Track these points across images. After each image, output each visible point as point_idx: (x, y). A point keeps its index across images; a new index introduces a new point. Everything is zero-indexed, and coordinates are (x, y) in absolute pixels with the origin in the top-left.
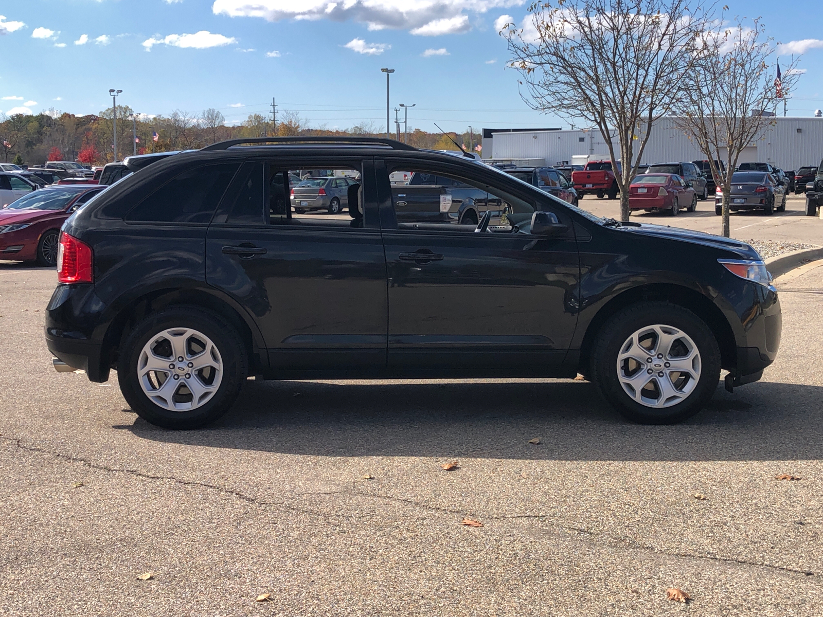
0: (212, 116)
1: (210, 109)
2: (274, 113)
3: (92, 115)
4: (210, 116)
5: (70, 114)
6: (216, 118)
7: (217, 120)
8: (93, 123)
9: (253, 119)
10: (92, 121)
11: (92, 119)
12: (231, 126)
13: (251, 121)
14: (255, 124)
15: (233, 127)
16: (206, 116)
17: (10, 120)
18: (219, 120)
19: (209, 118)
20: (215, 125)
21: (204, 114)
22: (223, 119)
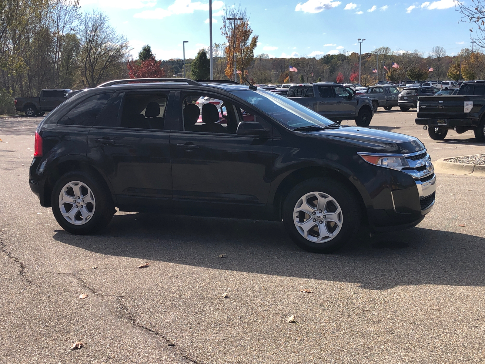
0: (438, 50)
1: (437, 46)
2: (473, 47)
3: (369, 53)
4: (437, 51)
5: (356, 53)
6: (440, 52)
7: (442, 52)
8: (369, 57)
9: (464, 51)
10: (369, 56)
11: (368, 55)
12: (453, 56)
13: (463, 53)
14: (465, 54)
15: (454, 57)
16: (434, 51)
17: (323, 58)
18: (442, 53)
19: (436, 51)
20: (440, 56)
21: (433, 49)
22: (445, 52)
